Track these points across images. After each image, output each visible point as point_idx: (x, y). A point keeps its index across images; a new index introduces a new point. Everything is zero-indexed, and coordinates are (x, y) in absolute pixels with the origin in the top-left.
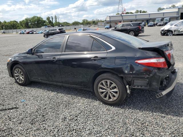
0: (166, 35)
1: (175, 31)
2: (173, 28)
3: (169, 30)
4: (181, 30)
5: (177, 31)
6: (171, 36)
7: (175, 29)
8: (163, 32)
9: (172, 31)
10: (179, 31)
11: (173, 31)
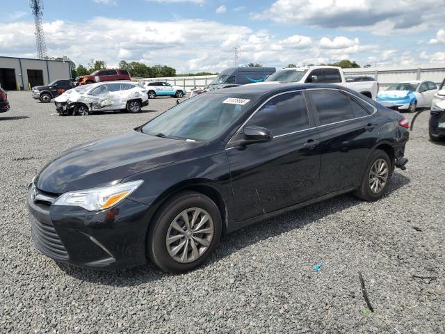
0: (74, 113)
1: (91, 104)
2: (86, 99)
3: (80, 103)
4: (103, 104)
5: (96, 104)
6: (86, 116)
7: (92, 101)
8: (65, 108)
9: (85, 106)
10: (99, 106)
11: (89, 106)
